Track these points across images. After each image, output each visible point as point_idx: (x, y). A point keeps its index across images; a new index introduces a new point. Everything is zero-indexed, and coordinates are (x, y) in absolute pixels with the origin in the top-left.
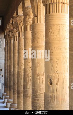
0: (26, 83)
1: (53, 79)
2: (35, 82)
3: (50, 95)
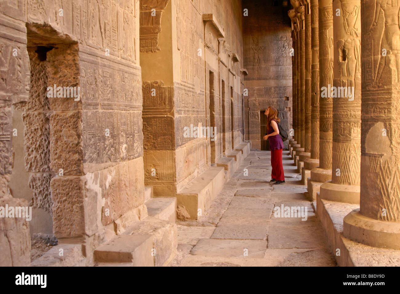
0: (315, 93)
1: (348, 49)
2: (324, 77)
3: (343, 82)
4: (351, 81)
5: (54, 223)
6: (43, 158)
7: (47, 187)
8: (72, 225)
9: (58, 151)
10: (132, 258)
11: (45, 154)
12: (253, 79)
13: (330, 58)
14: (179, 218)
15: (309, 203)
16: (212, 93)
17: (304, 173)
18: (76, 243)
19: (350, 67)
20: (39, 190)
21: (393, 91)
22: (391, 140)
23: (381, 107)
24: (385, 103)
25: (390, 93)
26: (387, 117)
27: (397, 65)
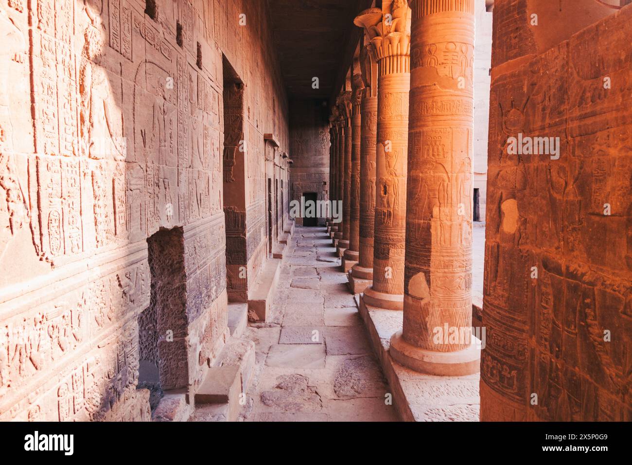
1: (389, 186)
4: (390, 212)
5: (160, 377)
6: (148, 318)
7: (152, 342)
8: (177, 378)
9: (164, 317)
10: (228, 400)
11: (151, 315)
12: (297, 167)
13: (369, 178)
14: (250, 320)
15: (352, 296)
16: (270, 196)
17: (345, 263)
18: (181, 393)
19: (390, 200)
20: (145, 345)
21: (432, 250)
22: (430, 288)
23: (422, 261)
24: (426, 259)
25: (430, 252)
26: (427, 269)
27: (436, 229)
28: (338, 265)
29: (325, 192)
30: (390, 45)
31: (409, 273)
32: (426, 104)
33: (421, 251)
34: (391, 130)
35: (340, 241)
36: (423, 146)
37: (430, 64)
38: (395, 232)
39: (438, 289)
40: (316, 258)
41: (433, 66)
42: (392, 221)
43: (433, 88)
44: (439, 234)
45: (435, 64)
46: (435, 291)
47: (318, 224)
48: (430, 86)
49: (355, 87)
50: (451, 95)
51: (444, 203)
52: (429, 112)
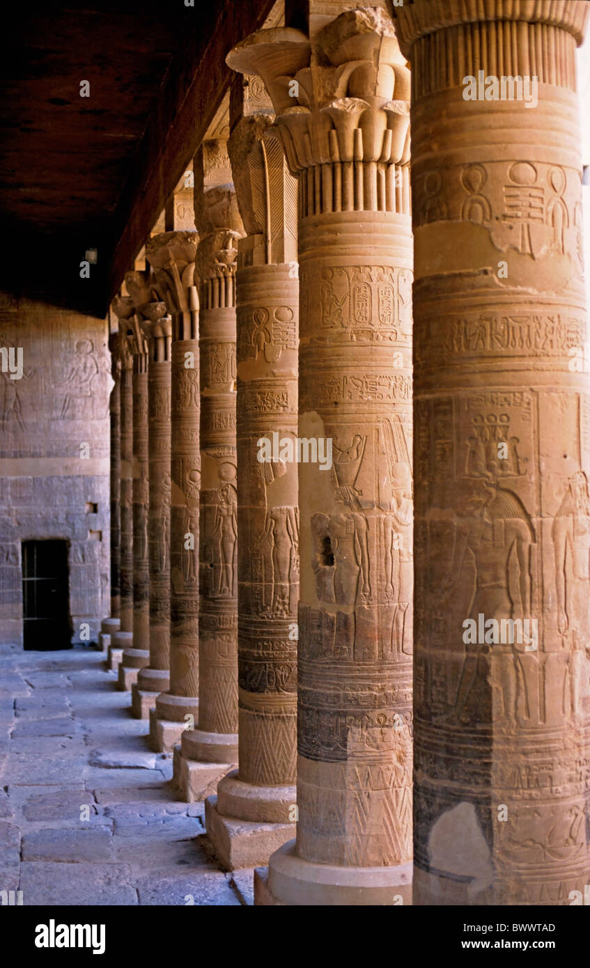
2: (253, 555)
3: (327, 616)
4: (346, 617)
19: (344, 581)
21: (495, 737)
22: (491, 846)
23: (467, 770)
24: (478, 761)
25: (489, 742)
26: (483, 793)
27: (504, 678)
28: (161, 779)
29: (95, 536)
30: (334, 132)
31: (429, 804)
32: (463, 324)
33: (462, 740)
34: (345, 372)
35: (164, 701)
36: (459, 439)
37: (470, 216)
38: (362, 678)
39: (515, 848)
40: (86, 758)
41: (480, 221)
42: (352, 643)
43: (483, 283)
44: (513, 690)
45: (484, 218)
46: (506, 853)
47: (74, 640)
48: (474, 275)
49: (210, 223)
50: (531, 303)
51: (524, 603)
52: (473, 345)
